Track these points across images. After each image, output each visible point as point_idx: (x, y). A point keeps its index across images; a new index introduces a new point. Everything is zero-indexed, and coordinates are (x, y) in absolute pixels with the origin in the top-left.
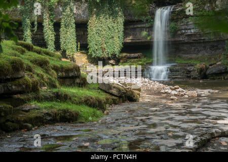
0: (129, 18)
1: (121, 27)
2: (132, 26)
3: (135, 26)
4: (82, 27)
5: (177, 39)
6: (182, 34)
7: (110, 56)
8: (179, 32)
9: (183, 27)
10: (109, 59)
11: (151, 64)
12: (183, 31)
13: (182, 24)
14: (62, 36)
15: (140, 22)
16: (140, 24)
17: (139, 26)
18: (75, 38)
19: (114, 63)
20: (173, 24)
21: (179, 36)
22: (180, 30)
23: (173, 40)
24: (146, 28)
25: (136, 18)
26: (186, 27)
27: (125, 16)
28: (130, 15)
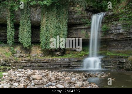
0: (72, 21)
2: (75, 28)
3: (77, 28)
5: (108, 37)
6: (112, 33)
8: (110, 32)
9: (113, 28)
10: (56, 51)
11: (87, 56)
12: (113, 31)
13: (112, 26)
15: (80, 24)
16: (81, 26)
17: (80, 27)
19: (60, 54)
21: (110, 36)
22: (111, 30)
23: (105, 38)
24: (85, 29)
25: (78, 21)
26: (116, 28)
27: (69, 19)
28: (73, 19)
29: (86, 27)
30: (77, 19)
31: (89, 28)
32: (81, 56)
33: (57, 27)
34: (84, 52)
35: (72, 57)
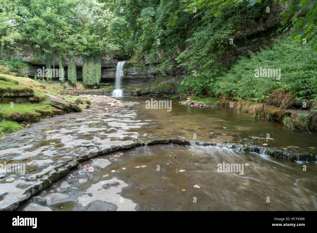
0: (104, 66)
1: (100, 70)
2: (106, 70)
3: (108, 70)
4: (79, 69)
5: (128, 77)
6: (130, 75)
7: (94, 84)
8: (129, 74)
9: (131, 71)
10: (94, 86)
11: (114, 89)
12: (131, 73)
14: (68, 74)
15: (110, 68)
17: (109, 70)
18: (76, 75)
19: (96, 88)
20: (125, 70)
21: (129, 76)
23: (126, 77)
24: (113, 71)
25: (108, 66)
26: (132, 71)
27: (102, 64)
28: (105, 64)
29: (114, 69)
30: (107, 64)
31: (115, 71)
32: (110, 89)
33: (94, 70)
34: (113, 86)
35: (105, 89)
